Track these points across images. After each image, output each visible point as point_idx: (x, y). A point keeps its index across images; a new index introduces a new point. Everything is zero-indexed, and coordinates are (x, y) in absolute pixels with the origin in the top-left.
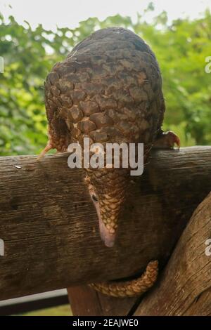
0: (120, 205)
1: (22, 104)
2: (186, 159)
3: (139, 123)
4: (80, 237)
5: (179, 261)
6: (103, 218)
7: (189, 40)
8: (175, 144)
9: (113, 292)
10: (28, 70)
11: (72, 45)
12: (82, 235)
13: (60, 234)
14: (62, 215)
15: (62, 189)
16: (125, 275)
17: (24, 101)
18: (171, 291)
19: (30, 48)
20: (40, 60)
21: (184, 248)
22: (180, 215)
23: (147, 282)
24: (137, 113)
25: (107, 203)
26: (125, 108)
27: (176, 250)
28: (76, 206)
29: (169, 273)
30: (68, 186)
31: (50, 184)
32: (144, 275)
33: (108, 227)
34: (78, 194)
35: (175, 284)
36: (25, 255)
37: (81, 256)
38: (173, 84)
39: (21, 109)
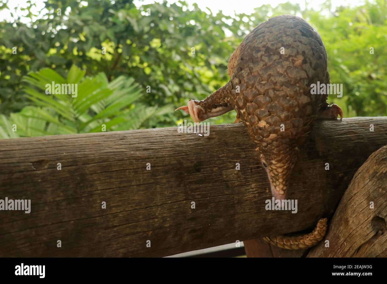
0: (286, 169)
1: (204, 80)
2: (347, 128)
3: (298, 98)
4: (255, 197)
5: (341, 218)
6: (273, 182)
7: (351, 24)
8: (339, 116)
9: (287, 246)
10: (210, 50)
11: (248, 29)
12: (257, 195)
13: (238, 193)
14: (239, 177)
15: (239, 155)
16: (294, 230)
17: (206, 78)
18: (334, 244)
19: (212, 31)
20: (220, 41)
21: (346, 206)
22: (343, 177)
23: (317, 237)
24: (295, 89)
25: (274, 167)
26: (284, 87)
27: (339, 208)
28: (251, 169)
29: (333, 227)
30: (245, 152)
31: (229, 150)
32: (315, 231)
33: (278, 189)
34: (254, 159)
35: (338, 238)
36: (207, 212)
37: (256, 213)
38: (337, 62)
39: (204, 84)
